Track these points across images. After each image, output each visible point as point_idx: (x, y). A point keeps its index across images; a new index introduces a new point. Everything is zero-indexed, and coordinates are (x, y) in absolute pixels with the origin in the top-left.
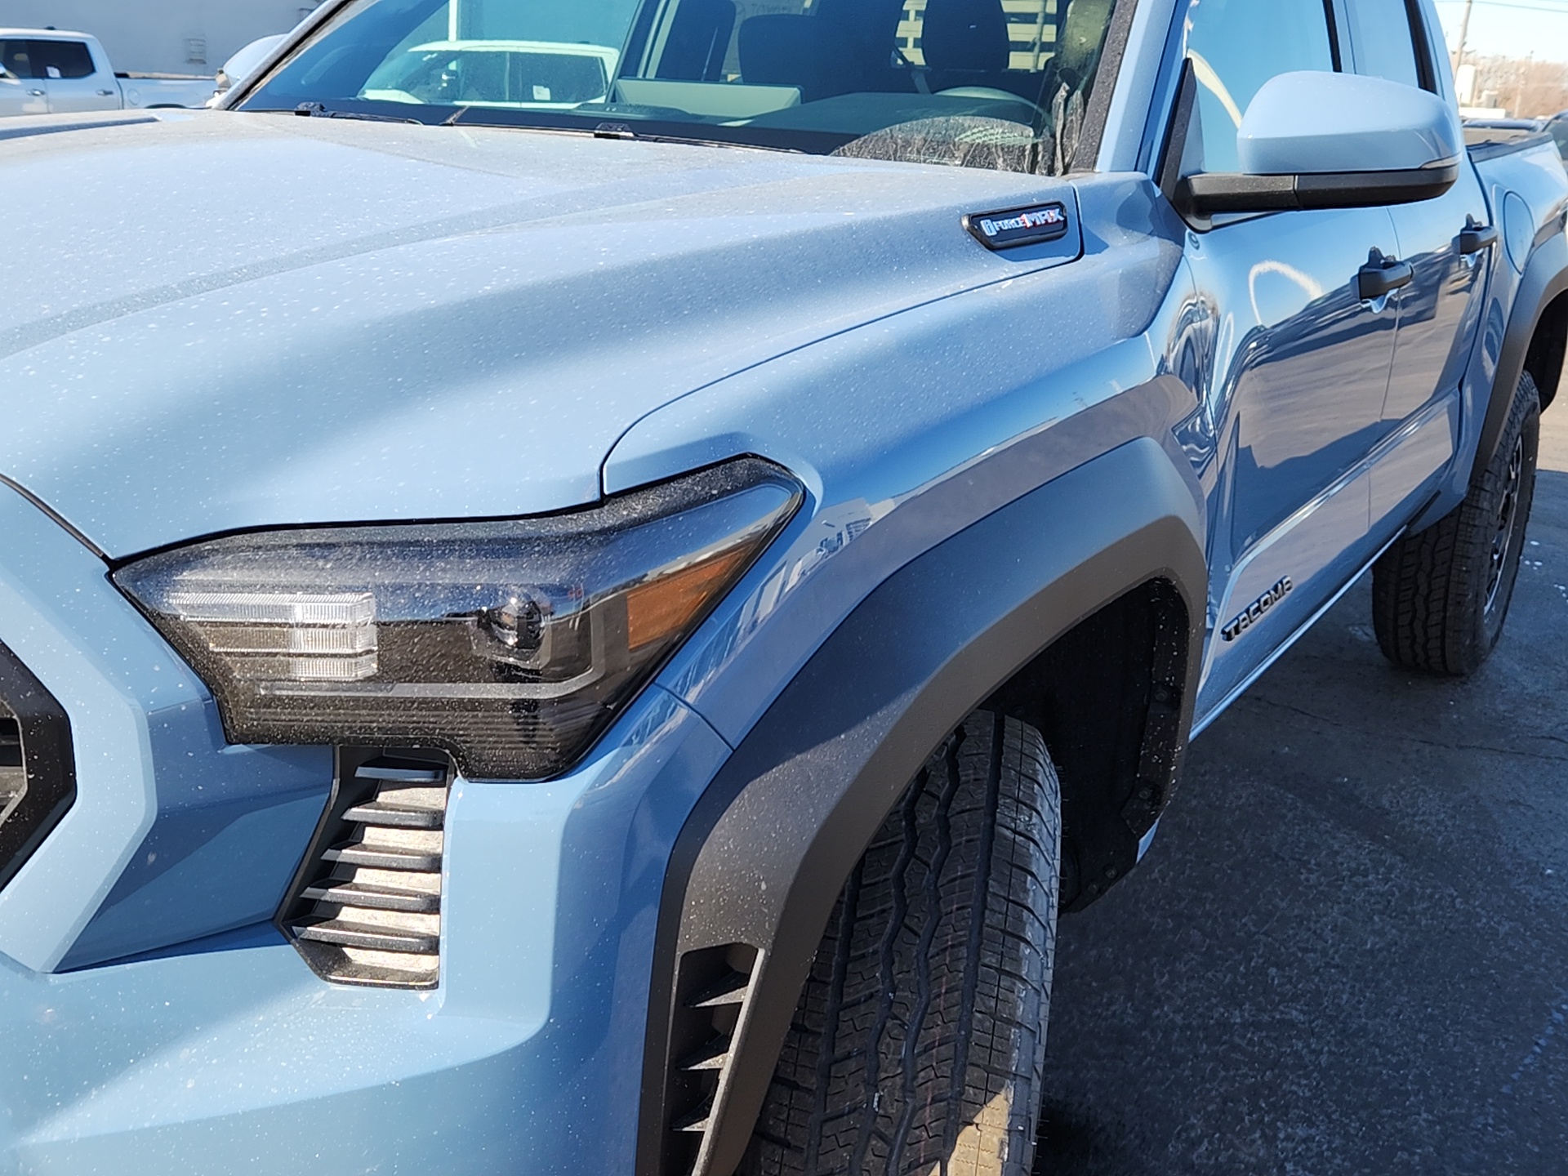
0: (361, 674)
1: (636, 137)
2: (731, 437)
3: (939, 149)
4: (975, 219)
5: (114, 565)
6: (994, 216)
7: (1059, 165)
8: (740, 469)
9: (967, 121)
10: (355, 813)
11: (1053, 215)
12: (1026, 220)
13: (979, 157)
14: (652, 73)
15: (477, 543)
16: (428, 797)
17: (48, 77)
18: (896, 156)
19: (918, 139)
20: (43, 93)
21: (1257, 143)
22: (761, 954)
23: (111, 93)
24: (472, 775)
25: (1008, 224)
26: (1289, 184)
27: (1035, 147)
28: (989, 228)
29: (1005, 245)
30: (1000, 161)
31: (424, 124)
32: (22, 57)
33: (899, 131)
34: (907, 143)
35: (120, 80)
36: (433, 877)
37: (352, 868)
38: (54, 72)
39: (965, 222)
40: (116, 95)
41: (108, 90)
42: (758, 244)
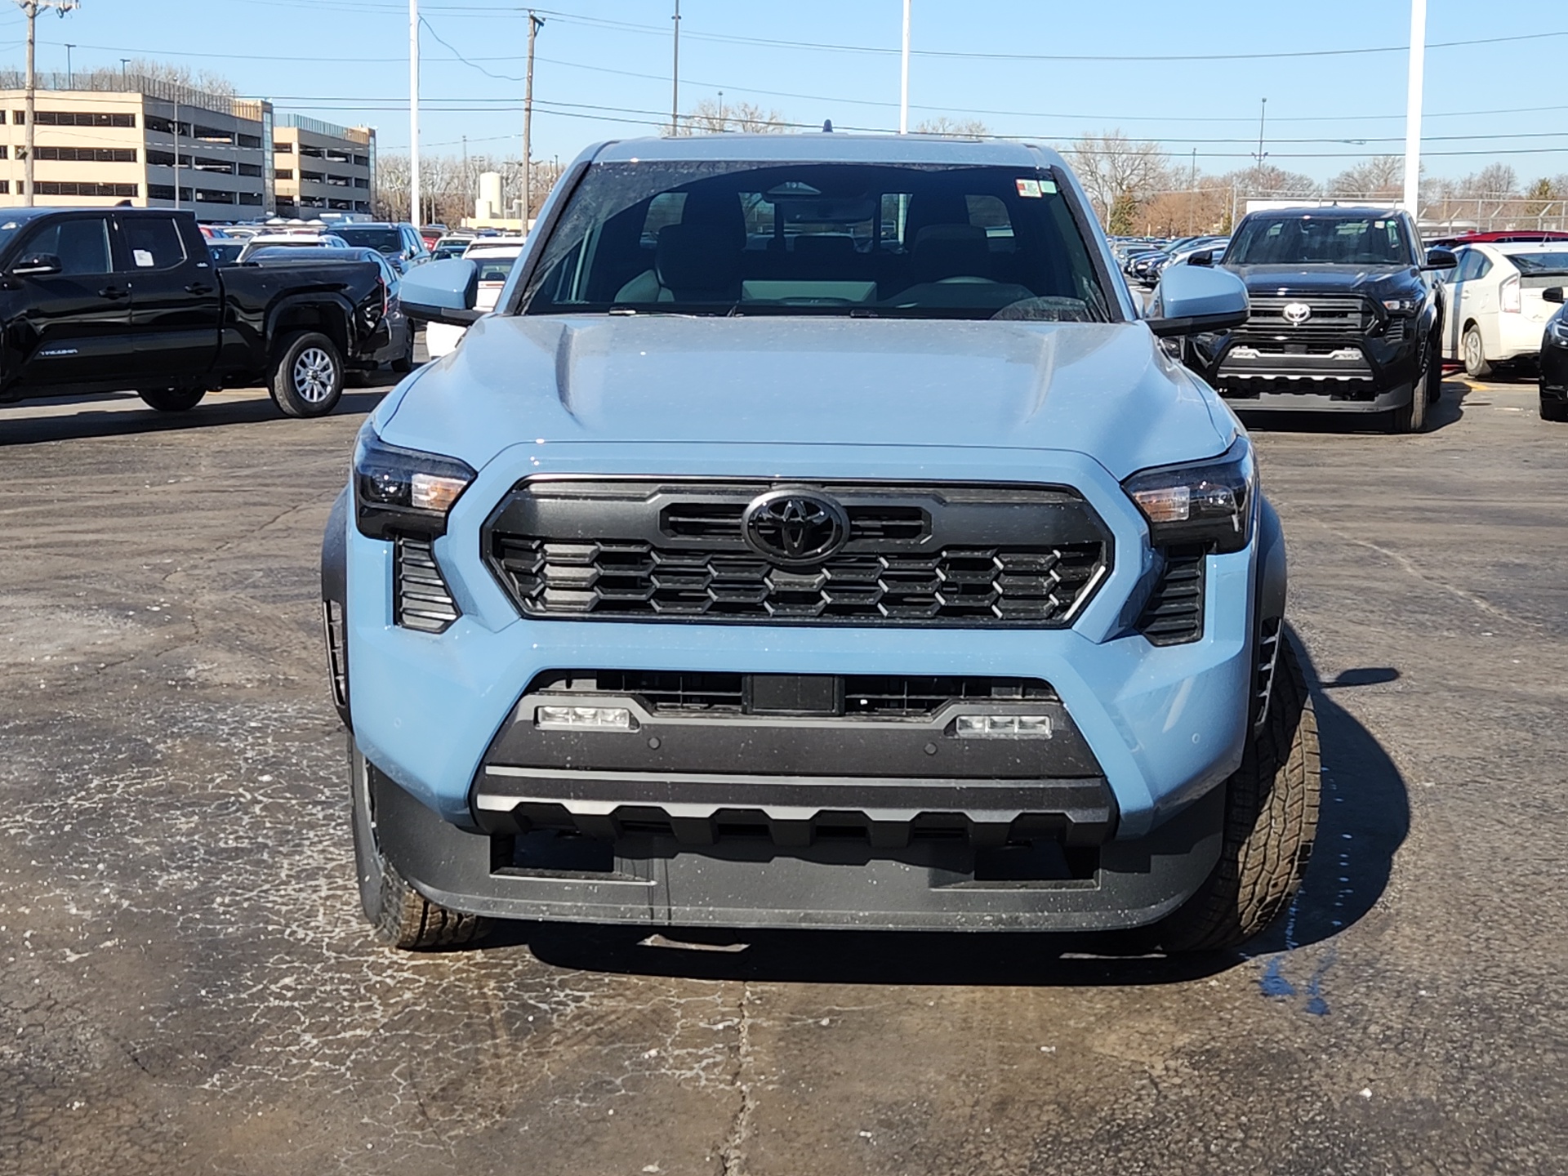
5: (1121, 483)
24: (1219, 552)
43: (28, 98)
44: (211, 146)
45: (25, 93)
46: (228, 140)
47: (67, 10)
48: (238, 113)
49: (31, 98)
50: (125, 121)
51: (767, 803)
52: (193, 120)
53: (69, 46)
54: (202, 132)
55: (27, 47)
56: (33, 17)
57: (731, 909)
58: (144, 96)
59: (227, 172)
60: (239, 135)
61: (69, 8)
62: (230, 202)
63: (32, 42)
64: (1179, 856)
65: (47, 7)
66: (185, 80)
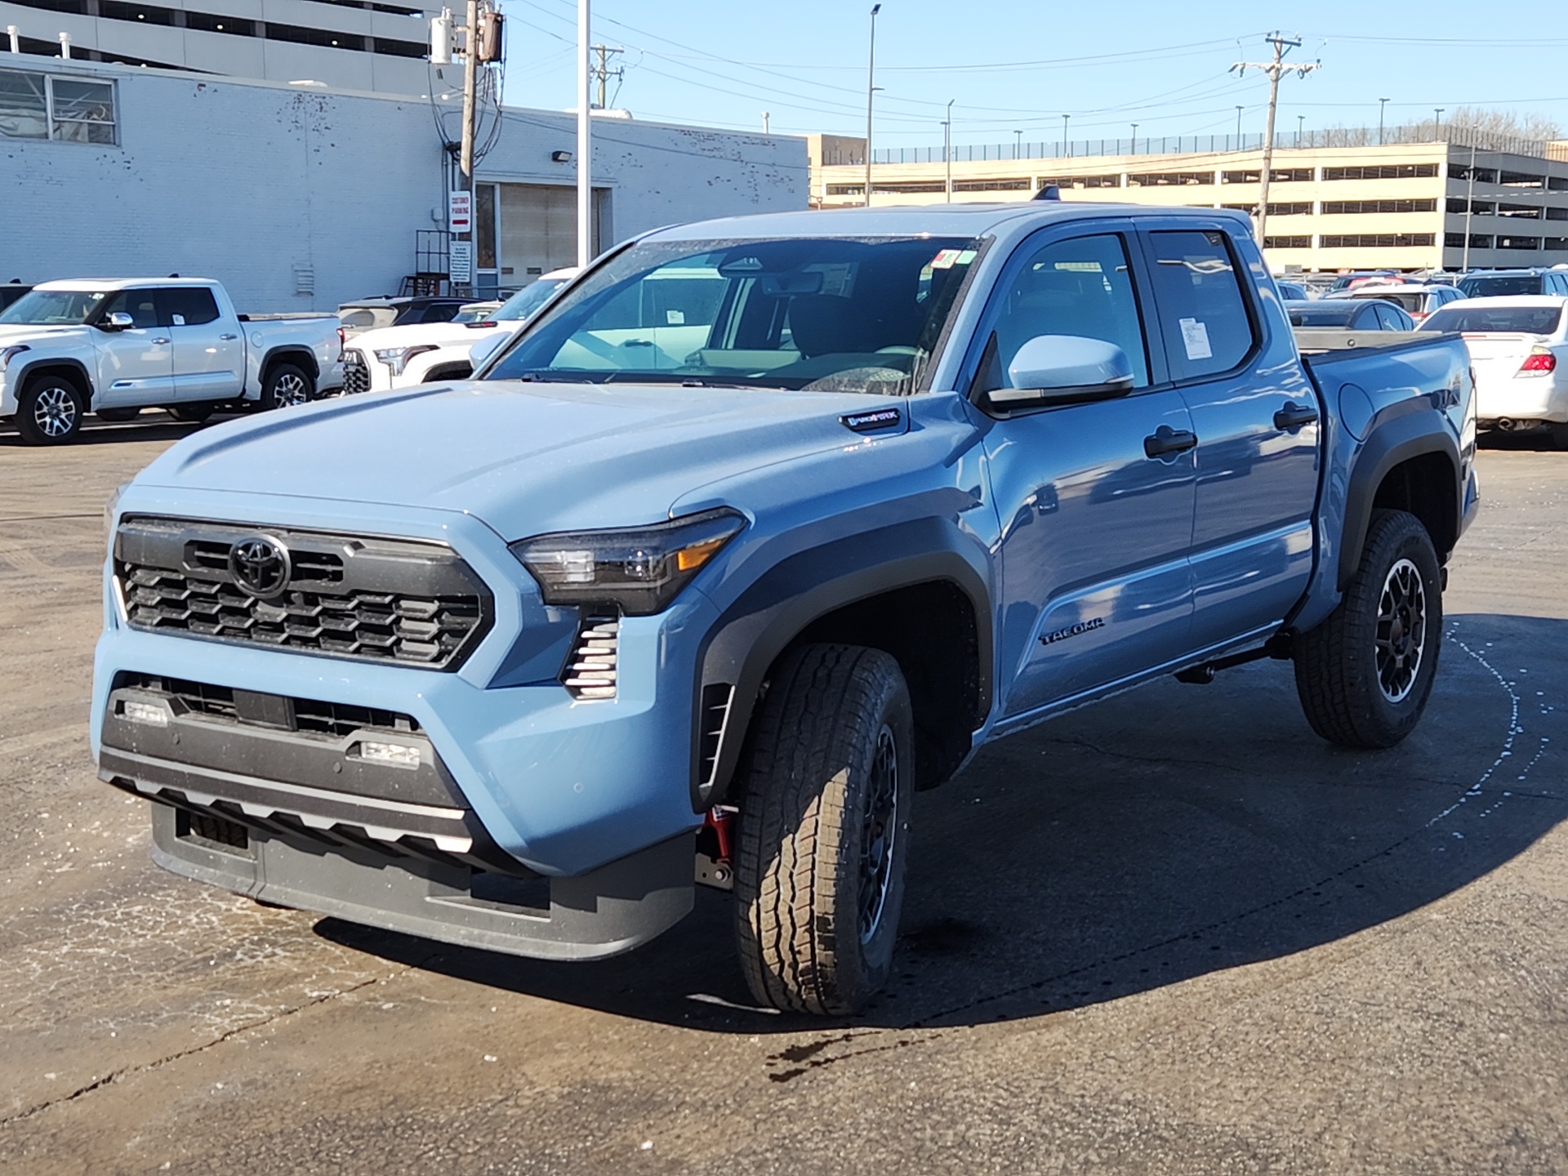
0: (588, 579)
1: (704, 386)
2: (718, 500)
3: (856, 384)
4: (845, 418)
5: (509, 544)
6: (856, 416)
7: (914, 390)
8: (722, 511)
9: (871, 370)
10: (586, 635)
11: (892, 415)
12: (874, 418)
13: (876, 388)
14: (730, 346)
15: (627, 533)
16: (611, 627)
17: (173, 325)
18: (834, 390)
19: (846, 380)
20: (167, 341)
21: (1018, 374)
22: (733, 689)
23: (234, 337)
24: (627, 615)
25: (863, 420)
26: (1037, 394)
27: (903, 382)
28: (852, 422)
29: (863, 429)
30: (885, 390)
31: (595, 383)
32: (147, 306)
33: (836, 377)
34: (840, 382)
35: (243, 323)
36: (613, 657)
37: (584, 656)
38: (179, 320)
39: (840, 420)
40: (240, 339)
41: (231, 333)
42: (738, 432)
43: (1265, 158)
44: (1519, 192)
45: (1262, 154)
46: (1538, 184)
47: (1307, 71)
48: (1549, 156)
49: (1268, 159)
50: (1427, 171)
51: (243, 799)
52: (1500, 166)
53: (1383, 100)
54: (1508, 177)
55: (1268, 109)
56: (1277, 80)
57: (301, 893)
58: (1450, 147)
59: (1536, 217)
60: (1550, 179)
61: (1310, 68)
62: (1535, 248)
63: (1273, 105)
64: (629, 902)
65: (1290, 70)
66: (1509, 125)
